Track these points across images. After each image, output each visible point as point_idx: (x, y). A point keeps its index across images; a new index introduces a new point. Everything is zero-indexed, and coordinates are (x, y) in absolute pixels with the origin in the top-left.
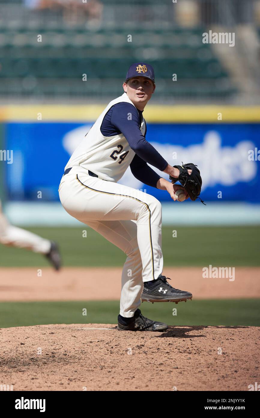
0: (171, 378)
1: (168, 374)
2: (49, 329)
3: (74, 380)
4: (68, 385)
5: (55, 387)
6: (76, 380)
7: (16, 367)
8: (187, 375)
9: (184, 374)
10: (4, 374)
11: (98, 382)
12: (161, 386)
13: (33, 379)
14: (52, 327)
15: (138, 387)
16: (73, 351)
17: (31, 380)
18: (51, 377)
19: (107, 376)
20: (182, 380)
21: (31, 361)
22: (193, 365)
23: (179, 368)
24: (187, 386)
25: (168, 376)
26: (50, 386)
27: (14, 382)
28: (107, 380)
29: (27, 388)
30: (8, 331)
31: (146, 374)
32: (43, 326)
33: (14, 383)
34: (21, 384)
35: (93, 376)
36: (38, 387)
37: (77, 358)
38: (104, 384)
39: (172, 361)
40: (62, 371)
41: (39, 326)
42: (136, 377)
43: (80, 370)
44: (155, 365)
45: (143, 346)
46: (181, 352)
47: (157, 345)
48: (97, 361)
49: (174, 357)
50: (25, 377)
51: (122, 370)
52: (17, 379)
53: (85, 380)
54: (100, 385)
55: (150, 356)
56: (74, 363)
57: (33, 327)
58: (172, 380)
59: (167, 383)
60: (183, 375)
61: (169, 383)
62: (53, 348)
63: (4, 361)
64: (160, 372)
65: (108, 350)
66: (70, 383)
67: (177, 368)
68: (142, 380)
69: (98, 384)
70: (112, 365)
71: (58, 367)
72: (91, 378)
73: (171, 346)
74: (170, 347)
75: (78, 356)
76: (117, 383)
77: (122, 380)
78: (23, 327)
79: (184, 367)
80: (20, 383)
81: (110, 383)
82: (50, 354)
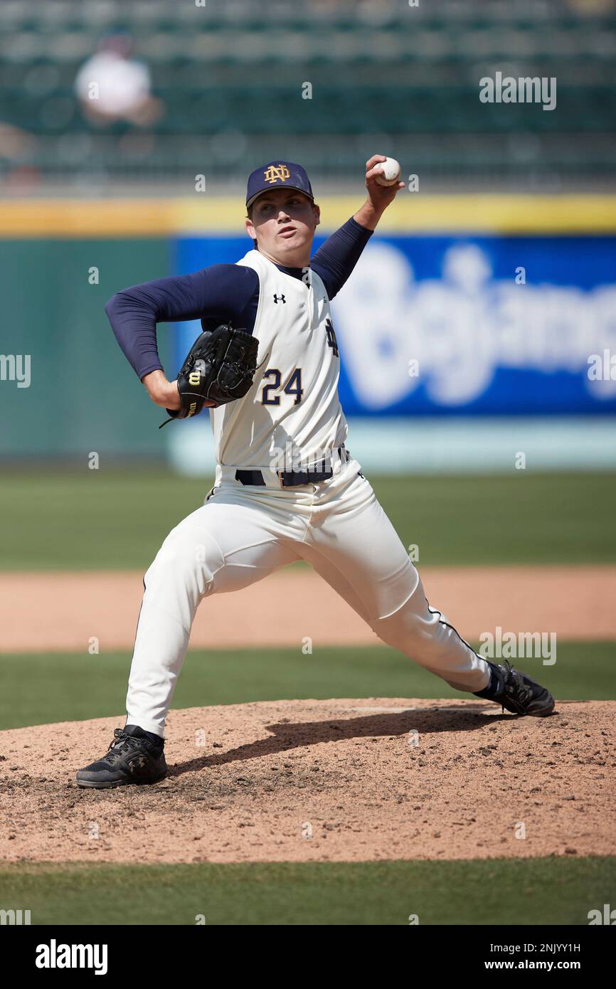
0: (559, 820)
1: (552, 813)
2: (278, 710)
3: (336, 827)
4: (323, 839)
5: (292, 843)
6: (341, 827)
7: (203, 799)
8: (596, 815)
9: (588, 812)
10: (175, 814)
11: (392, 832)
12: (537, 840)
13: (242, 825)
14: (286, 706)
15: (484, 844)
16: (333, 760)
17: (239, 829)
18: (283, 820)
19: (412, 818)
20: (585, 825)
21: (238, 784)
22: (609, 792)
23: (576, 797)
24: (596, 839)
25: (552, 817)
26: (281, 843)
27: (198, 833)
28: (412, 827)
29: (228, 846)
30: (184, 715)
31: (502, 812)
32: (265, 704)
33: (198, 836)
34: (215, 838)
35: (380, 818)
36: (254, 845)
37: (342, 778)
38: (405, 836)
39: (561, 782)
40: (309, 807)
41: (254, 703)
42: (479, 821)
43: (350, 805)
44: (522, 791)
45: (494, 748)
46: (580, 762)
47: (526, 747)
48: (388, 784)
49: (565, 774)
50: (225, 822)
51: (447, 803)
52: (206, 827)
53: (362, 828)
54: (395, 840)
55: (508, 772)
56: (336, 788)
57: (242, 706)
58: (561, 825)
59: (550, 833)
60: (586, 815)
61: (554, 834)
62: (288, 754)
63: (176, 784)
64: (534, 809)
65: (413, 759)
66: (328, 835)
67: (573, 799)
68: (493, 827)
69: (391, 835)
70: (422, 793)
71: (300, 798)
72: (376, 824)
73: (557, 747)
74: (557, 751)
75: (345, 773)
76: (434, 833)
77: (447, 828)
78: (219, 708)
79: (588, 797)
80: (212, 834)
81: (419, 833)
82: (281, 768)
